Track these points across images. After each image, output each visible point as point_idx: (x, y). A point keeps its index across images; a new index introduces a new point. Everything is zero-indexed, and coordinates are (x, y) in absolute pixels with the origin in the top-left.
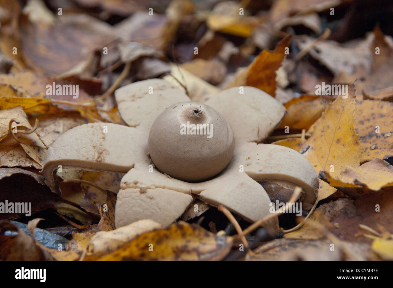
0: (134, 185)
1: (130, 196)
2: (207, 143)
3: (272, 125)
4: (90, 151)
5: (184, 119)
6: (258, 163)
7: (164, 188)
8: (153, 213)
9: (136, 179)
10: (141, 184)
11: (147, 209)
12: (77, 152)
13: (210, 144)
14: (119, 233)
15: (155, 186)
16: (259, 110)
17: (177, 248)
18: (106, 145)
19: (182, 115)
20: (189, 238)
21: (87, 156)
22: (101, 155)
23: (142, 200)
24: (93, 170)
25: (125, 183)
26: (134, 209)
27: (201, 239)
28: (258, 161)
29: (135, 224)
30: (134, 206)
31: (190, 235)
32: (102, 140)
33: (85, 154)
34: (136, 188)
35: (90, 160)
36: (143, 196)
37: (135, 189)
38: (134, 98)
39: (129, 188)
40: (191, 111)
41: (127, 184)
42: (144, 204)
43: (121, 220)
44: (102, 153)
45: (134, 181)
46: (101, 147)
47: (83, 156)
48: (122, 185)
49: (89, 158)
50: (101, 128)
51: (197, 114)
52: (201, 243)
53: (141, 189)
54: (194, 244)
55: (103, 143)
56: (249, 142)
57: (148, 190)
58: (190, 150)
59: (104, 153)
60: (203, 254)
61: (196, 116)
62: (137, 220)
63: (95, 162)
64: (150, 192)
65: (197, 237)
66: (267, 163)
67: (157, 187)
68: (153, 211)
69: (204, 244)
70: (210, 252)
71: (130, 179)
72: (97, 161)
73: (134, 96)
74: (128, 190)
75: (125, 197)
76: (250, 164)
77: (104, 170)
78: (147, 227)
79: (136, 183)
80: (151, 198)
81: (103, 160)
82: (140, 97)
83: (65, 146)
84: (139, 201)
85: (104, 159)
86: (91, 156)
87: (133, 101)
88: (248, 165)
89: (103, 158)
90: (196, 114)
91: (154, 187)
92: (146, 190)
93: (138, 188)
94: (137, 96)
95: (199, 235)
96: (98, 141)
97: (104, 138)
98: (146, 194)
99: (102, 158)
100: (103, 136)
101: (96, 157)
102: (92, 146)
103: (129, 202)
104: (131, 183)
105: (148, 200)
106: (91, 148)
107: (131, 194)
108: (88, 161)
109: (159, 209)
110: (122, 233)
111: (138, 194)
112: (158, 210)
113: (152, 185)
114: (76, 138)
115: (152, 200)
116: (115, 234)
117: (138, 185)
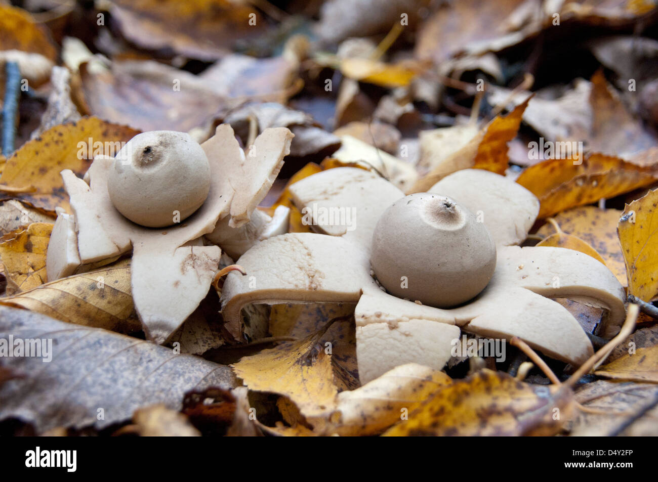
0: (377, 319)
1: (375, 336)
2: (467, 250)
3: (531, 219)
4: (297, 274)
5: (432, 217)
6: (539, 274)
7: (420, 318)
8: (414, 356)
9: (378, 311)
10: (387, 316)
11: (405, 352)
12: (278, 278)
13: (472, 251)
14: (372, 389)
15: (407, 317)
16: (508, 200)
17: (483, 409)
18: (317, 264)
19: (427, 212)
20: (496, 393)
21: (295, 282)
22: (314, 279)
23: (395, 339)
24: (305, 302)
25: (363, 316)
26: (385, 352)
27: (512, 393)
28: (538, 271)
29: (391, 373)
30: (385, 349)
31: (497, 388)
32: (308, 257)
33: (291, 280)
34: (380, 322)
35: (301, 287)
36: (395, 333)
37: (380, 324)
38: (326, 195)
39: (371, 323)
40: (441, 205)
41: (366, 318)
42: (399, 344)
43: (368, 371)
44: (314, 276)
45: (375, 313)
46: (310, 267)
47: (290, 283)
48: (358, 320)
49: (299, 285)
50: (299, 240)
51: (450, 208)
52: (513, 398)
53: (390, 323)
54: (504, 401)
55: (311, 262)
56: (508, 246)
57: (400, 323)
58: (446, 261)
59: (317, 275)
60: (522, 414)
61: (450, 211)
62: (392, 368)
63: (307, 289)
64: (404, 326)
65: (506, 390)
66: (553, 272)
67: (411, 318)
68: (414, 353)
69: (519, 399)
70: (531, 410)
71: (368, 310)
72: (310, 288)
73: (325, 192)
74: (370, 326)
75: (369, 338)
76: (527, 276)
77: (319, 301)
78: (412, 375)
79: (379, 316)
80: (407, 335)
81: (319, 287)
82: (336, 194)
83: (256, 271)
84: (392, 341)
85: (320, 285)
86: (301, 282)
87: (326, 199)
88: (523, 278)
89: (318, 283)
90: (448, 208)
91: (408, 319)
92: (397, 324)
93: (384, 321)
94: (330, 193)
95: (509, 387)
96: (303, 259)
97: (309, 255)
98: (399, 330)
99: (316, 284)
100: (306, 251)
101: (307, 283)
102: (297, 267)
103: (376, 344)
104: (372, 316)
105: (404, 338)
106: (298, 270)
107: (377, 331)
108: (298, 289)
109: (422, 349)
110: (377, 388)
111: (387, 330)
112: (420, 351)
113: (403, 316)
114: (270, 258)
115: (410, 337)
116: (366, 391)
117: (383, 317)
